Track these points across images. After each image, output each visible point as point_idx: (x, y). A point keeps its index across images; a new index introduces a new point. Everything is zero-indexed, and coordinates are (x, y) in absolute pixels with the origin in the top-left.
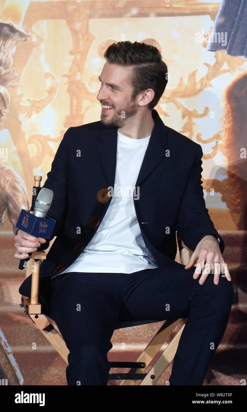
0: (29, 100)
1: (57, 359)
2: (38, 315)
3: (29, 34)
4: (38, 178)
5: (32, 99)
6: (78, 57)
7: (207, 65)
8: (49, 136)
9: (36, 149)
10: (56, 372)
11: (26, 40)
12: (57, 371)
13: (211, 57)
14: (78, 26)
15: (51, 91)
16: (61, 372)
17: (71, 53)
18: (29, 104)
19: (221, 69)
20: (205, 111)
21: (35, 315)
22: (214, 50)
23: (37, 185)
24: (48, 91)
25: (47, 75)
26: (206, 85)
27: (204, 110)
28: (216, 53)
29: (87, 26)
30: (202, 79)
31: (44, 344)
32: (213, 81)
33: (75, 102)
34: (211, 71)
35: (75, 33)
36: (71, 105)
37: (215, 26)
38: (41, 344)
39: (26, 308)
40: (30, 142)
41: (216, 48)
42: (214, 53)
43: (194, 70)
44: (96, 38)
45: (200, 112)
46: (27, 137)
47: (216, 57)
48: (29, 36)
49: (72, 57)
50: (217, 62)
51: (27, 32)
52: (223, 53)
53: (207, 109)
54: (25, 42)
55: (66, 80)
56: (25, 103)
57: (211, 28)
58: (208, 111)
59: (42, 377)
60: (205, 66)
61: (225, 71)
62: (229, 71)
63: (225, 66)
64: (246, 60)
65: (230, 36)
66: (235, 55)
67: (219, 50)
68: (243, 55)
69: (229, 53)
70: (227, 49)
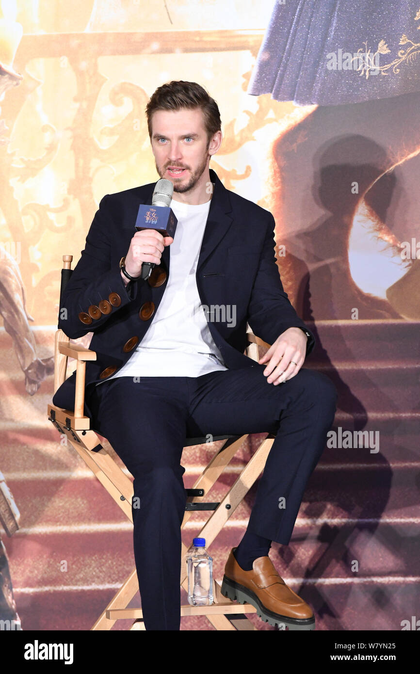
0: (22, 160)
1: (62, 487)
5: (26, 159)
6: (85, 104)
7: (247, 112)
8: (48, 205)
9: (32, 223)
10: (61, 504)
12: (63, 503)
13: (252, 103)
14: (83, 65)
15: (51, 148)
16: (68, 504)
17: (76, 100)
18: (22, 166)
19: (265, 119)
20: (246, 172)
22: (257, 94)
24: (47, 149)
25: (45, 129)
26: (247, 139)
27: (245, 169)
29: (96, 65)
30: (243, 131)
31: (46, 469)
32: (256, 134)
33: (81, 162)
34: (253, 121)
35: (80, 74)
36: (77, 165)
37: (258, 64)
38: (43, 470)
40: (24, 213)
41: (259, 91)
43: (231, 119)
44: (107, 80)
45: (241, 172)
47: (259, 102)
49: (77, 105)
50: (261, 109)
52: (268, 98)
53: (248, 169)
55: (69, 134)
56: (17, 164)
57: (253, 66)
58: (250, 171)
59: (44, 510)
60: (245, 114)
61: (271, 121)
62: (276, 120)
63: (271, 114)
64: (298, 105)
65: (276, 76)
66: (283, 99)
67: (263, 94)
68: (293, 100)
69: (276, 97)
70: (273, 92)
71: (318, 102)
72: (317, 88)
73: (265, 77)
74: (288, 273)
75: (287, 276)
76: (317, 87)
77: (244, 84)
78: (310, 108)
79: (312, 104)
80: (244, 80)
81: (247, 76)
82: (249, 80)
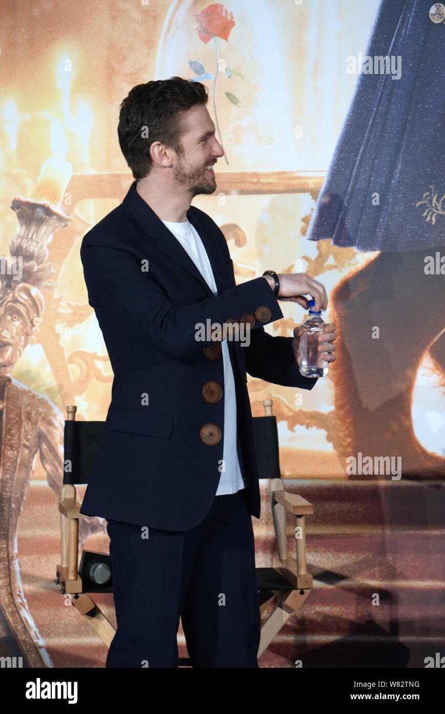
0: (69, 305)
2: (79, 595)
3: (71, 217)
4: (71, 409)
5: (73, 304)
7: (306, 258)
8: (95, 353)
9: (78, 371)
11: (66, 226)
13: (312, 249)
18: (69, 311)
19: (325, 265)
21: (75, 595)
22: (316, 239)
23: (70, 419)
28: (318, 243)
31: (88, 635)
34: (312, 268)
37: (318, 208)
38: (85, 635)
39: (62, 585)
40: (71, 361)
41: (318, 236)
42: (315, 243)
43: (289, 265)
46: (67, 355)
47: (319, 248)
48: (70, 220)
50: (320, 255)
51: (68, 215)
54: (65, 229)
56: (64, 310)
57: (312, 210)
60: (304, 259)
61: (331, 267)
62: (336, 267)
63: (331, 261)
64: (359, 252)
65: (337, 220)
66: (343, 245)
67: (323, 239)
68: (354, 245)
69: (337, 243)
70: (334, 236)
71: (381, 249)
72: (380, 234)
73: (325, 221)
74: (347, 428)
75: (347, 432)
76: (380, 232)
77: (302, 228)
78: (372, 255)
79: (375, 250)
80: (303, 224)
81: (306, 220)
82: (307, 223)
